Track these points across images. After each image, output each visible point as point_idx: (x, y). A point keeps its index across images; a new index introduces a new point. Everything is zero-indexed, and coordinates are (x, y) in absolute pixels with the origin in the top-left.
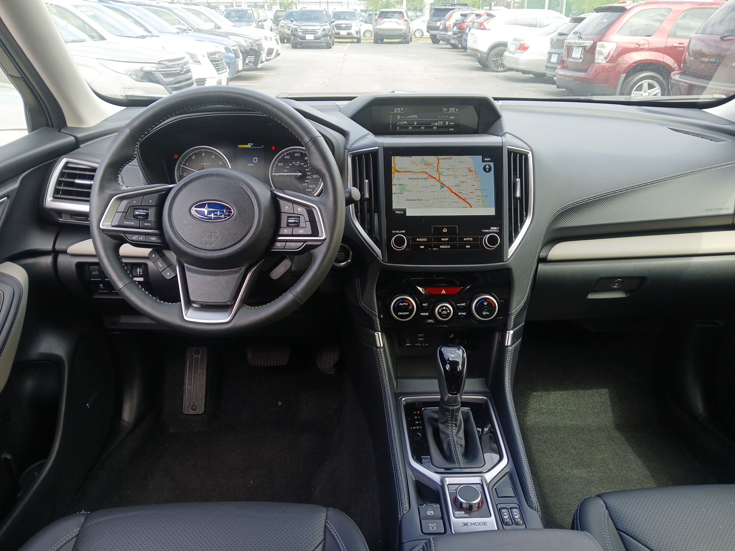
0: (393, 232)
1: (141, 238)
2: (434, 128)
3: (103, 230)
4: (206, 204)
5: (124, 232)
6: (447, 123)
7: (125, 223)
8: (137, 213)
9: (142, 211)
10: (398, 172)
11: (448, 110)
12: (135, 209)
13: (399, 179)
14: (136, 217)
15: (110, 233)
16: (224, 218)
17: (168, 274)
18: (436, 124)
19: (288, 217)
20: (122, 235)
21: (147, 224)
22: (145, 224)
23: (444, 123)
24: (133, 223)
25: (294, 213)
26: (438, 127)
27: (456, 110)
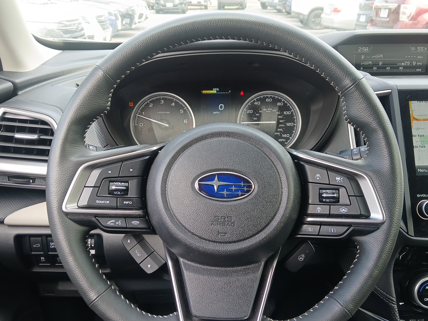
0: (418, 196)
1: (120, 223)
2: (400, 68)
3: (67, 214)
4: (214, 175)
5: (96, 215)
6: (414, 63)
7: (98, 202)
8: (114, 188)
9: (120, 183)
10: (417, 120)
11: (417, 49)
12: (110, 182)
13: (418, 129)
14: (111, 192)
15: (77, 218)
16: (242, 195)
17: (149, 266)
18: (403, 64)
19: (320, 189)
20: (93, 219)
21: (127, 203)
22: (125, 202)
23: (411, 63)
24: (108, 202)
25: (329, 184)
26: (405, 67)
27: (424, 49)
